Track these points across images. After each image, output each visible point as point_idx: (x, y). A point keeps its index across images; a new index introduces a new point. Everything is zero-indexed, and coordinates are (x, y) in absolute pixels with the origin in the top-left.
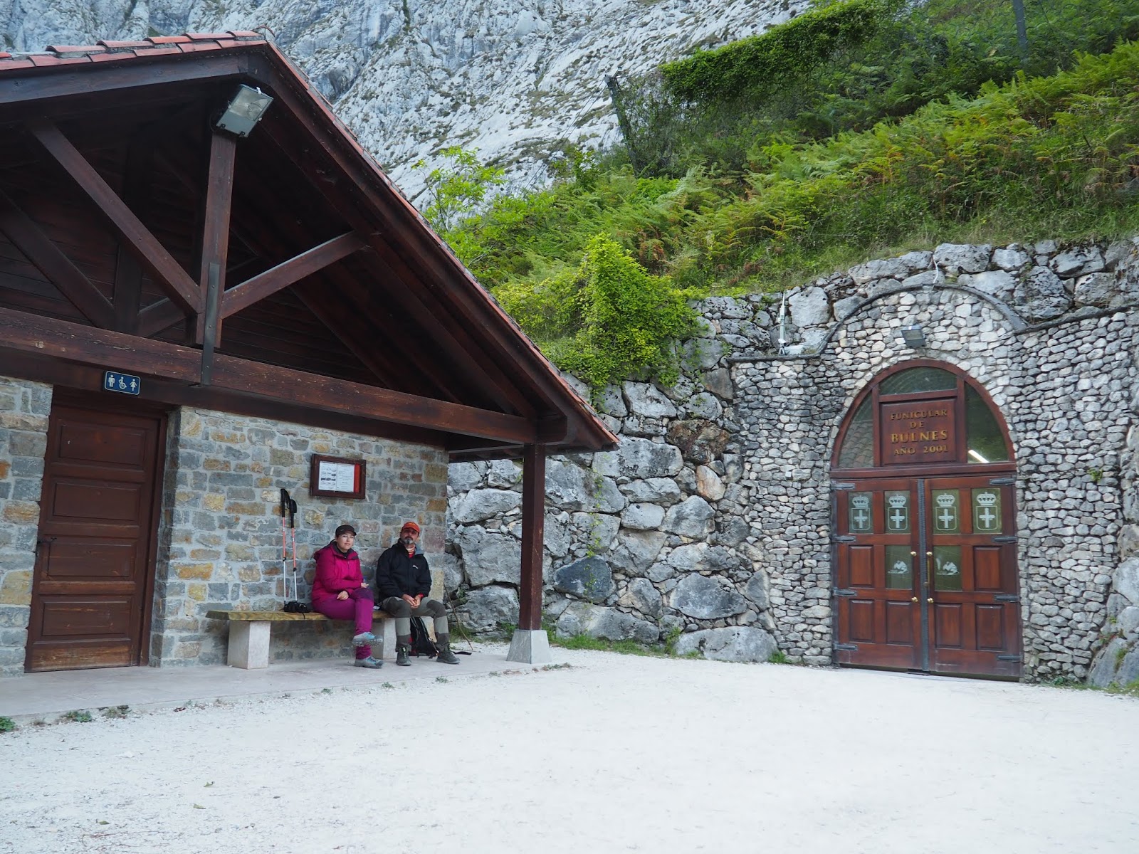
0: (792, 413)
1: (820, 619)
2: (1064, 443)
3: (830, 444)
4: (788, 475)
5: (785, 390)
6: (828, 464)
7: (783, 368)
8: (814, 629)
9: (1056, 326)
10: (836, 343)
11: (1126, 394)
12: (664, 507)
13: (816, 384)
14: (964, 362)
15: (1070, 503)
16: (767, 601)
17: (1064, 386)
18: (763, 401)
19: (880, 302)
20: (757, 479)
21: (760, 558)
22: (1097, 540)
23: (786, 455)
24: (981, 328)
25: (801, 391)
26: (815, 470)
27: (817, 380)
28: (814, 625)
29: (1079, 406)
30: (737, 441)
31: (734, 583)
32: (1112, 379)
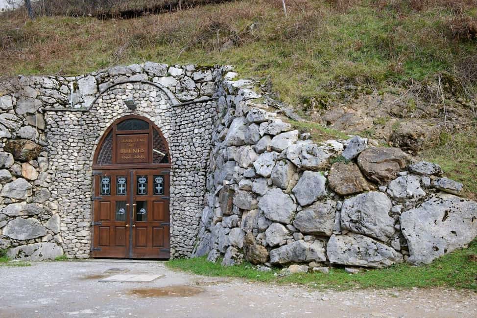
0: (75, 137)
1: (84, 237)
2: (188, 156)
3: (93, 153)
4: (72, 167)
5: (72, 126)
6: (92, 162)
7: (71, 115)
8: (81, 241)
9: (188, 104)
10: (97, 105)
11: (210, 136)
12: (2, 184)
13: (87, 124)
14: (153, 118)
15: (189, 182)
16: (59, 229)
17: (189, 131)
18: (60, 131)
19: (118, 86)
20: (56, 170)
21: (56, 208)
22: (197, 198)
23: (72, 158)
24: (160, 103)
25: (80, 127)
26: (86, 165)
27: (87, 122)
28: (82, 240)
29: (194, 140)
30: (46, 151)
31: (41, 221)
32: (205, 130)
